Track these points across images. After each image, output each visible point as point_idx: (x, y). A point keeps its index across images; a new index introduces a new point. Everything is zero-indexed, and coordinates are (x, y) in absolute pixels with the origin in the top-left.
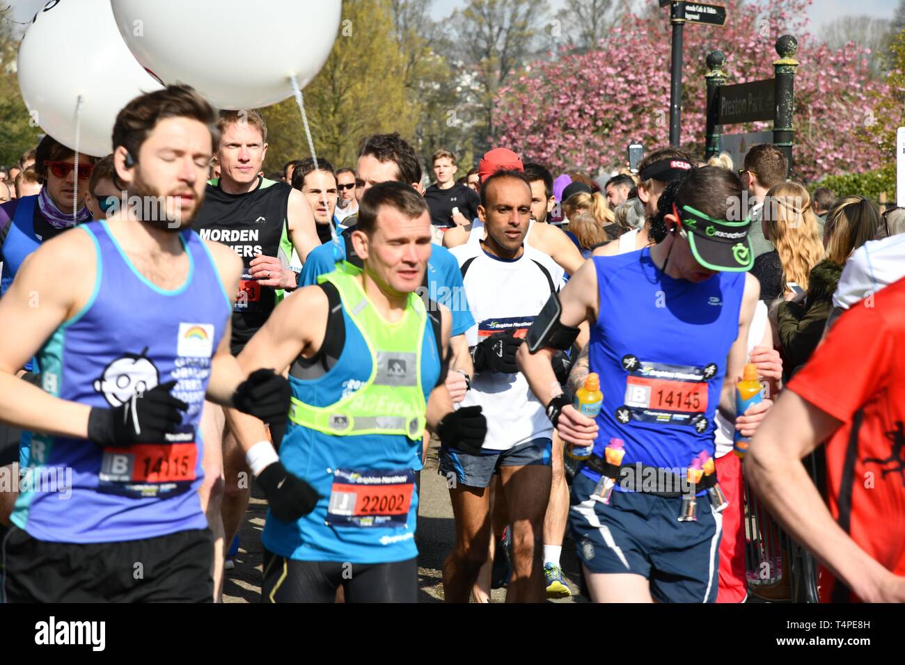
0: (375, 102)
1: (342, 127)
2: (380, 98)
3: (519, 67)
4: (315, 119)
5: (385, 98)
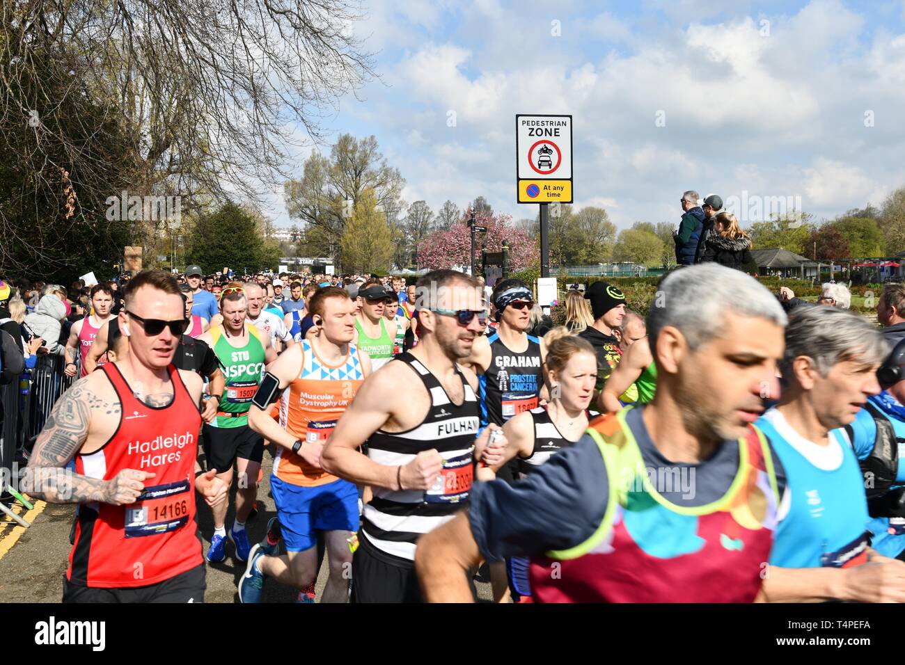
0: (381, 246)
1: (371, 254)
3: (425, 233)
4: (363, 251)
5: (384, 244)
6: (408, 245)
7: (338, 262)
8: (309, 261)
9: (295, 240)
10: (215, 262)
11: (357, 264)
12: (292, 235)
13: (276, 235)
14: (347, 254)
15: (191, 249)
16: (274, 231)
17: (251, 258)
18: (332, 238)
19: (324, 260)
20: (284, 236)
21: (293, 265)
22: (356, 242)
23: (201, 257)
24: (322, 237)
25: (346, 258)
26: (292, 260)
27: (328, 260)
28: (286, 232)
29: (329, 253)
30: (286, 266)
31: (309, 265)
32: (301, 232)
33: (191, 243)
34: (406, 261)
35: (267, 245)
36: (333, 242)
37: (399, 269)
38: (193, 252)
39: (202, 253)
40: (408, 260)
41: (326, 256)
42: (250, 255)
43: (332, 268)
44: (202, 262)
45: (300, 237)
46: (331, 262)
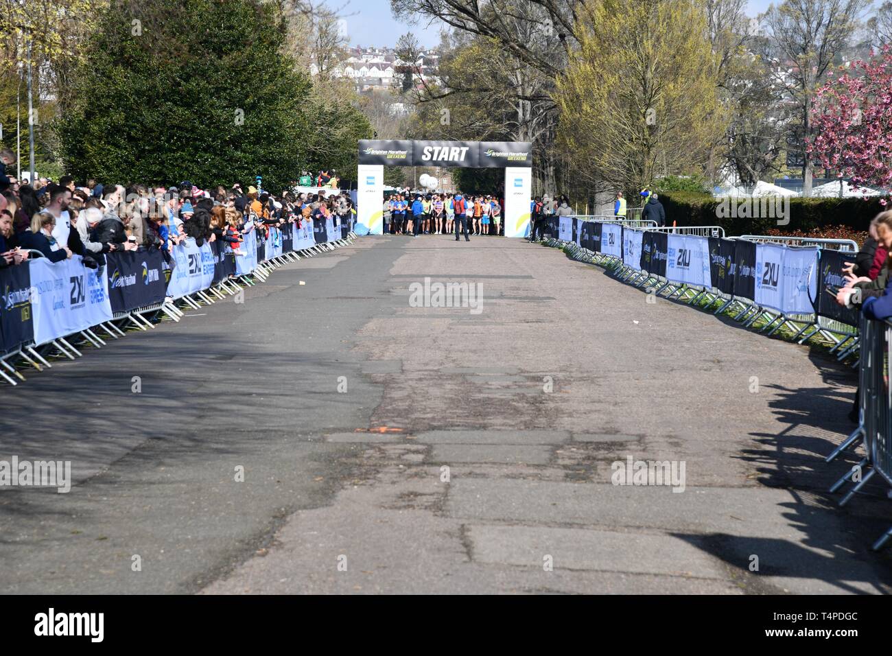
0: (687, 102)
1: (652, 129)
2: (692, 98)
4: (625, 121)
5: (697, 98)
6: (775, 104)
7: (544, 161)
8: (454, 152)
9: (408, 85)
10: (159, 149)
11: (605, 161)
12: (399, 70)
13: (349, 69)
14: (575, 127)
15: (79, 107)
16: (343, 56)
17: (267, 135)
18: (525, 79)
19: (503, 150)
20: (375, 73)
21: (402, 163)
22: (604, 92)
23: (116, 130)
24: (494, 75)
25: (570, 142)
26: (398, 147)
27: (511, 149)
28: (379, 60)
29: (513, 127)
30: (381, 167)
31: (450, 165)
32: (427, 62)
33: (83, 83)
34: (769, 157)
35: (320, 99)
36: (529, 92)
37: (743, 181)
38: (89, 115)
39: (118, 117)
40: (775, 152)
41: (506, 138)
42: (269, 128)
43: (527, 173)
44: (117, 146)
45: (424, 78)
46: (523, 157)
